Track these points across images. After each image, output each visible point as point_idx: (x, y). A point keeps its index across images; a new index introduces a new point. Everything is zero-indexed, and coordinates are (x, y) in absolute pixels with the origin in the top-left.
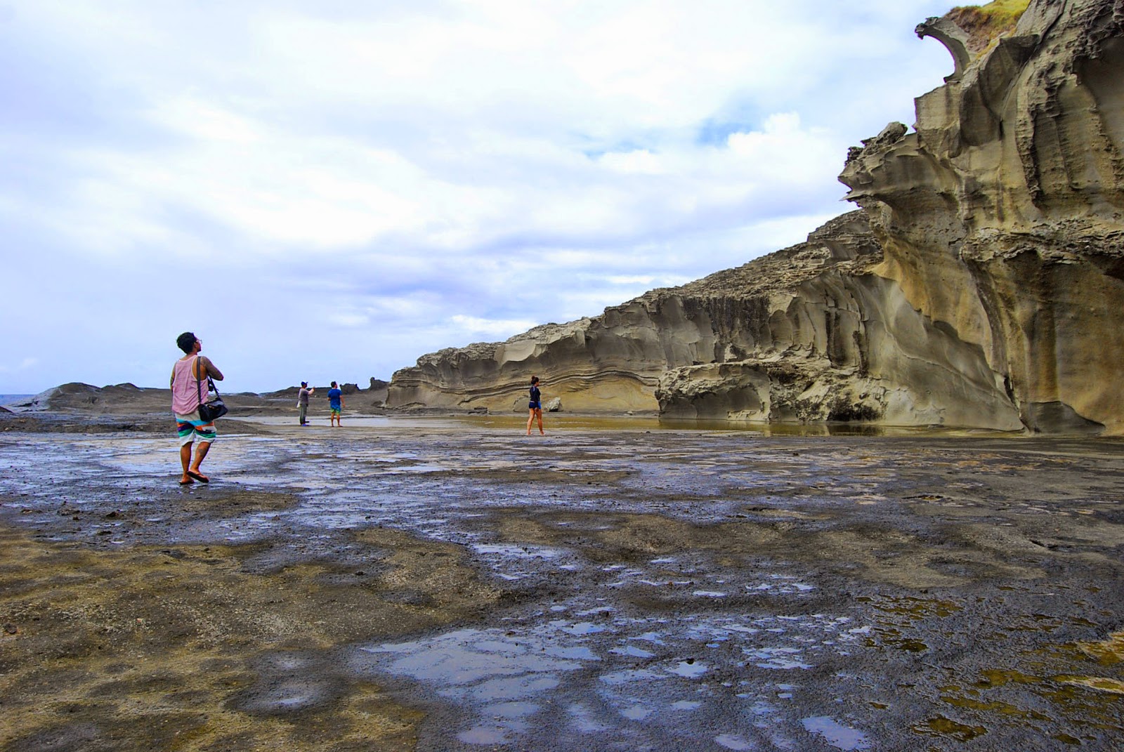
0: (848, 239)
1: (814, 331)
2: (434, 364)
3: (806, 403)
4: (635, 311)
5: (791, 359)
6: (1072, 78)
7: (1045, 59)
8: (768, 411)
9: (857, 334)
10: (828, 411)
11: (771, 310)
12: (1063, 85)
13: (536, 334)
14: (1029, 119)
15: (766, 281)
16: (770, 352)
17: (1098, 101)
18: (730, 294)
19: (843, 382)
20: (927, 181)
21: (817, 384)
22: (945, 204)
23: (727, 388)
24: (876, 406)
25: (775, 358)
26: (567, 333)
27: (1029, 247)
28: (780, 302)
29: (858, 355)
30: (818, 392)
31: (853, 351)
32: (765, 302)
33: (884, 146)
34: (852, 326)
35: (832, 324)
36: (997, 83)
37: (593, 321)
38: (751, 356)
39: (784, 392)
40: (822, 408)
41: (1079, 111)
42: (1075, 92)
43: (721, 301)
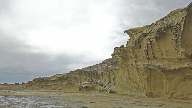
0: (110, 63)
1: (106, 77)
2: (37, 80)
3: (105, 90)
4: (75, 72)
5: (102, 82)
6: (154, 40)
7: (149, 37)
8: (98, 91)
9: (113, 78)
10: (109, 92)
11: (98, 73)
12: (152, 41)
13: (56, 76)
14: (146, 46)
15: (97, 69)
16: (98, 80)
17: (158, 44)
18: (92, 70)
19: (111, 86)
20: (128, 54)
21: (107, 86)
22: (131, 58)
23: (91, 87)
24: (117, 91)
25: (99, 81)
26: (63, 76)
27: (147, 66)
28: (100, 72)
29: (113, 82)
30: (107, 88)
31: (112, 81)
32: (97, 72)
33: (121, 48)
34: (112, 77)
35: (109, 76)
36: (141, 40)
37: (67, 74)
38: (94, 81)
39: (102, 88)
40: (108, 91)
41: (155, 45)
42: (154, 42)
43: (90, 71)
